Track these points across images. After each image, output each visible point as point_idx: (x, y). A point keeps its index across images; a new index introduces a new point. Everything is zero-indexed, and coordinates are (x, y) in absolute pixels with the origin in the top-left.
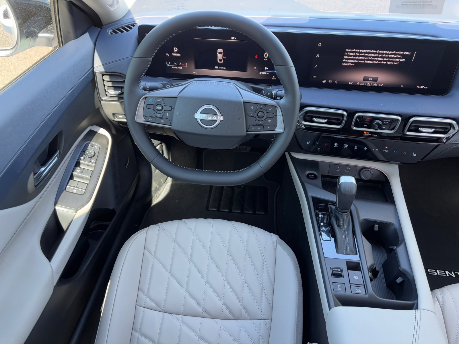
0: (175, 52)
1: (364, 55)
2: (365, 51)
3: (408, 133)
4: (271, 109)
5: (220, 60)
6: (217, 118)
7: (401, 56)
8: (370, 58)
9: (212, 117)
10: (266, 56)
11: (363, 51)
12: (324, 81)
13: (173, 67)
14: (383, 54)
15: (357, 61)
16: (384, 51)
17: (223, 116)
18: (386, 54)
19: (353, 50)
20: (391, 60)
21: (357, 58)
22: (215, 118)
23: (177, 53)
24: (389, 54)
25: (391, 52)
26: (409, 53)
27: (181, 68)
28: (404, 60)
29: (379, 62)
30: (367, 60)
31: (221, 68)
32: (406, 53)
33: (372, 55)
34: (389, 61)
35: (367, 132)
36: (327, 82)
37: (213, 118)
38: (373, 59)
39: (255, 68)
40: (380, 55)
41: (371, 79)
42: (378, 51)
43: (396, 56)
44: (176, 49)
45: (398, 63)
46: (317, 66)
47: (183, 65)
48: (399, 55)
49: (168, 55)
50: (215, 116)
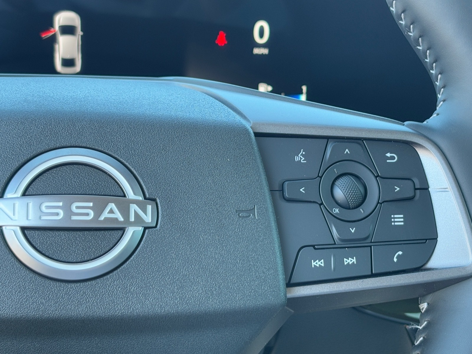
4: (393, 158)
5: (68, 63)
6: (125, 212)
9: (99, 211)
10: (261, 35)
17: (154, 200)
22: (111, 211)
37: (106, 215)
50: (112, 206)
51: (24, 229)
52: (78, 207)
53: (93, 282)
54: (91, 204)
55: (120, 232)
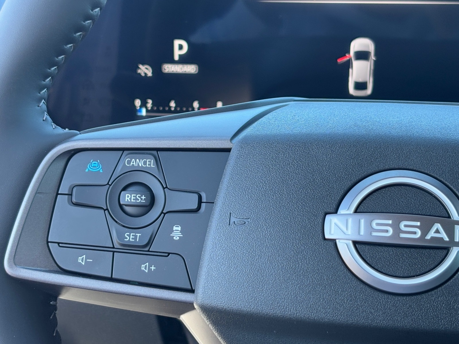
0: (176, 58)
5: (361, 84)
9: (425, 230)
22: (437, 231)
37: (431, 234)
49: (146, 71)
50: (438, 226)
51: (355, 243)
52: (406, 226)
53: (419, 297)
54: (418, 224)
55: (445, 252)
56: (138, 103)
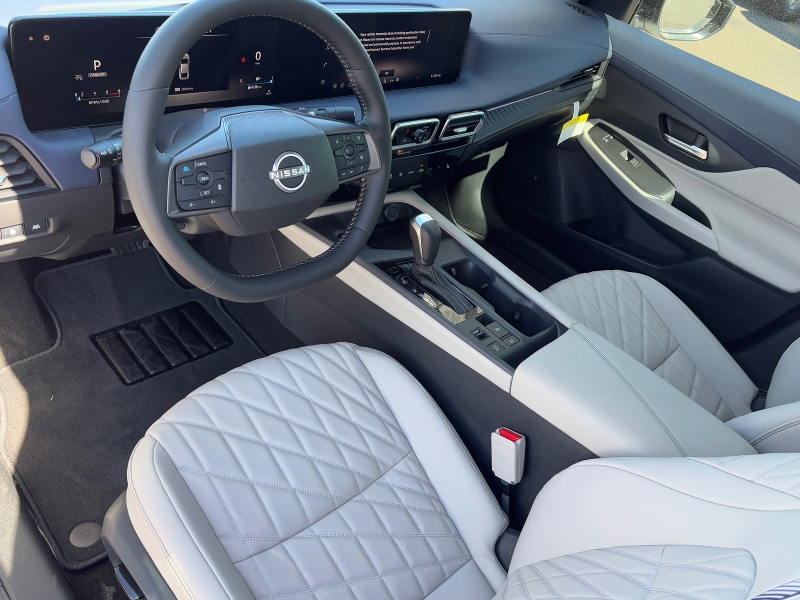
0: (95, 69)
1: (381, 39)
2: (381, 34)
3: (443, 139)
4: (359, 138)
5: (184, 75)
6: (303, 170)
7: (416, 37)
8: (386, 44)
9: (298, 171)
11: (379, 34)
12: (335, 86)
13: (90, 103)
14: (399, 36)
15: (373, 50)
16: (400, 32)
18: (402, 36)
19: (368, 35)
20: (407, 43)
21: (372, 45)
23: (99, 70)
24: (405, 36)
25: (407, 33)
26: (424, 32)
27: (107, 101)
28: (419, 42)
29: (395, 49)
30: (384, 47)
31: (186, 89)
32: (421, 32)
33: (389, 39)
34: (406, 45)
35: (401, 149)
36: (339, 86)
37: (300, 172)
38: (390, 44)
39: (241, 80)
40: (397, 38)
41: (387, 73)
42: (395, 33)
43: (412, 38)
44: (97, 64)
45: (413, 47)
46: (326, 63)
47: (111, 95)
48: (415, 35)
49: (80, 78)
56: (76, 94)
